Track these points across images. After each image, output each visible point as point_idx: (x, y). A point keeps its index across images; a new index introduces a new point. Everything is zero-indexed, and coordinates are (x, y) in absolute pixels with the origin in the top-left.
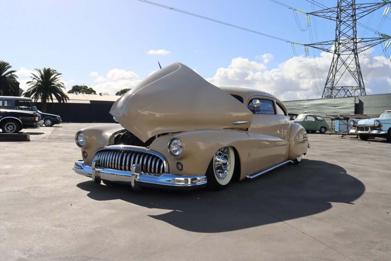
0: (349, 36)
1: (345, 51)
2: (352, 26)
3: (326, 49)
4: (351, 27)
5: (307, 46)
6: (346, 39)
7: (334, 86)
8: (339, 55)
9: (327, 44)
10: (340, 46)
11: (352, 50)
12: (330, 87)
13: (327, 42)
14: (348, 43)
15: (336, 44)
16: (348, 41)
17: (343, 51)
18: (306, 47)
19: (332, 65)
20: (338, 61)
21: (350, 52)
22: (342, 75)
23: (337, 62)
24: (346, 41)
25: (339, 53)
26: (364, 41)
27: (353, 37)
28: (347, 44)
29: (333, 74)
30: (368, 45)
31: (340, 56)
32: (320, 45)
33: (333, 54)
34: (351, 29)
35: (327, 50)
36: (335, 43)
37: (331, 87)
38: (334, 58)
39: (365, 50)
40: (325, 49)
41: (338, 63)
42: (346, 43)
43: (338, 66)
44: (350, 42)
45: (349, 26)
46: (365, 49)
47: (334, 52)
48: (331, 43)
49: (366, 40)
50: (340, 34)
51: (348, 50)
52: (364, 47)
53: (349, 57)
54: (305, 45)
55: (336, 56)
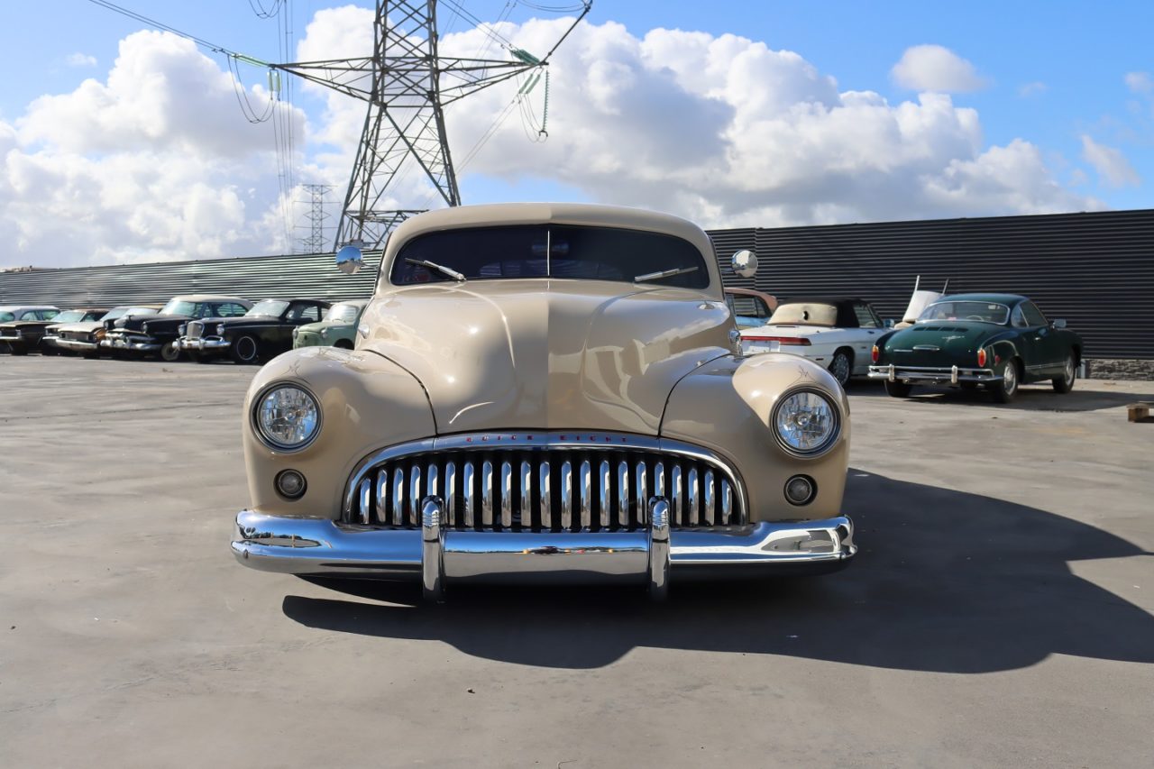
0: (416, 45)
1: (402, 94)
2: (426, 16)
3: (343, 85)
4: (423, 21)
5: (279, 70)
6: (404, 57)
7: (368, 208)
8: (384, 107)
9: (348, 70)
10: (388, 79)
11: (428, 92)
12: (356, 212)
13: (347, 60)
14: (414, 70)
15: (374, 71)
16: (413, 63)
17: (397, 95)
18: (276, 74)
19: (365, 139)
20: (381, 127)
21: (421, 101)
22: (394, 173)
23: (378, 130)
24: (407, 63)
25: (382, 99)
26: (461, 67)
27: (428, 53)
28: (410, 73)
29: (365, 170)
30: (474, 80)
31: (388, 109)
32: (323, 70)
33: (367, 104)
34: (422, 25)
35: (349, 88)
36: (374, 66)
37: (360, 212)
38: (371, 115)
39: (463, 96)
40: (340, 85)
41: (381, 132)
42: (408, 71)
43: (379, 142)
44: (420, 67)
45: (416, 16)
46: (464, 93)
47: (368, 97)
48: (359, 67)
49: (467, 64)
50: (388, 39)
51: (410, 92)
52: (463, 86)
53: (417, 115)
54: (273, 66)
55: (375, 110)
